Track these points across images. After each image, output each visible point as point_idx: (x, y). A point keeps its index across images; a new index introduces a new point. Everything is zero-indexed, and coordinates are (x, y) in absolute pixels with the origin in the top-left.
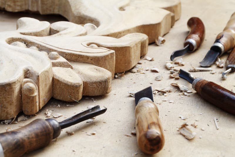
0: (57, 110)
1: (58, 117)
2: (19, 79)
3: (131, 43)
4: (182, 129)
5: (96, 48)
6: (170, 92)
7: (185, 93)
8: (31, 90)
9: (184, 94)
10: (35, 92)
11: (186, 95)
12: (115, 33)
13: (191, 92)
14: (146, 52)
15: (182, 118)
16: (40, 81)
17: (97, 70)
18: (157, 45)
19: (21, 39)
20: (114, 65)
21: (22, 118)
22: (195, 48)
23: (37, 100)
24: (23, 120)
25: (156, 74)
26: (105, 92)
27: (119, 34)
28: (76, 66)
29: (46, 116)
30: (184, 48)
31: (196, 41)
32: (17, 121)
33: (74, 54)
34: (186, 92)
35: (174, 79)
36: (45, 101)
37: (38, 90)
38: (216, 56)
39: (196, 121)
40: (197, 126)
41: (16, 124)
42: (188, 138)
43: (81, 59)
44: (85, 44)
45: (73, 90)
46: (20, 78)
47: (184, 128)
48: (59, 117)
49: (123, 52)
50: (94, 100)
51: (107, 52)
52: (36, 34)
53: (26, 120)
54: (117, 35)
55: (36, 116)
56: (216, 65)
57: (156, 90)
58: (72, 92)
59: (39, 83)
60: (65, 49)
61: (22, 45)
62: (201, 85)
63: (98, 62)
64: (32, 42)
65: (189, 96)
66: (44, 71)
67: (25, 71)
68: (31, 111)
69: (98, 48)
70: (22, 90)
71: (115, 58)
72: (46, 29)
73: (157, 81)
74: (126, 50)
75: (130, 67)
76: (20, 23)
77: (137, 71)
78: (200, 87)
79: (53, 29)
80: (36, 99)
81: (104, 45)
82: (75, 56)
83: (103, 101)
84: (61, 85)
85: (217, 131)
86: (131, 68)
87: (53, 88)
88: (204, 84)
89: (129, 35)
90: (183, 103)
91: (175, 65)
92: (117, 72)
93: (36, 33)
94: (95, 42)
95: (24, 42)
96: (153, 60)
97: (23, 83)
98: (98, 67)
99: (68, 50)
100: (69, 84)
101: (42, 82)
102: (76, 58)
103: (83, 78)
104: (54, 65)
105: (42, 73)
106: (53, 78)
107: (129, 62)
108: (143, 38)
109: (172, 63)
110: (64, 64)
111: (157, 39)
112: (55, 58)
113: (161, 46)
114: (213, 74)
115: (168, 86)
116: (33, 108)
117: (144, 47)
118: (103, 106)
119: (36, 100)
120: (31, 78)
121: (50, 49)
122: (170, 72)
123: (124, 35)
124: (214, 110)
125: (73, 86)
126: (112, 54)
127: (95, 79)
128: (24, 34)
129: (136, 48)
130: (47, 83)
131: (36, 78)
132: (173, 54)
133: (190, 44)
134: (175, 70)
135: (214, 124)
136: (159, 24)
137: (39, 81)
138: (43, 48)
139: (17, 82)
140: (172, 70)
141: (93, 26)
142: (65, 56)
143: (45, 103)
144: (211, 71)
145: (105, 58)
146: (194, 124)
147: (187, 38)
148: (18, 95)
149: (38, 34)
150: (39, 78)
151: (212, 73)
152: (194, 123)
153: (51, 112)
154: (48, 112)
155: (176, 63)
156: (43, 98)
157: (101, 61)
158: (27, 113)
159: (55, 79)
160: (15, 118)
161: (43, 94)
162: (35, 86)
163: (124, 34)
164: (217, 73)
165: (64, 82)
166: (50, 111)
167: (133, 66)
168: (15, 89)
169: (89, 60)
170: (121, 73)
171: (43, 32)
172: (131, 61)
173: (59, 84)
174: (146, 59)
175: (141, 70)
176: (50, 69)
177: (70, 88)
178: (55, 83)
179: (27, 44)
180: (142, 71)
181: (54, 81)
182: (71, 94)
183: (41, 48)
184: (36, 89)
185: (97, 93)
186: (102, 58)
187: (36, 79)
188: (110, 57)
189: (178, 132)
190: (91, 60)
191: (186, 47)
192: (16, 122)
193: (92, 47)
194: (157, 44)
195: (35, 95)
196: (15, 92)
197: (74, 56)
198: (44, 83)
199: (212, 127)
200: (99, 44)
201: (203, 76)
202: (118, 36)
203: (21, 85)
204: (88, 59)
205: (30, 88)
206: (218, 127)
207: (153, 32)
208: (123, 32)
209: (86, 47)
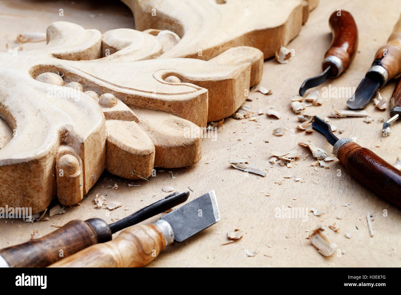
0: (113, 194)
1: (114, 208)
2: (51, 150)
3: (235, 71)
4: (314, 237)
5: (177, 85)
6: (296, 159)
7: (322, 163)
8: (70, 168)
9: (320, 164)
10: (77, 170)
11: (323, 167)
12: (208, 49)
13: (331, 161)
14: (260, 79)
15: (315, 213)
16: (85, 152)
17: (178, 124)
18: (279, 63)
19: (53, 66)
20: (206, 112)
21: (56, 210)
22: (340, 72)
23: (81, 183)
24: (58, 214)
25: (274, 121)
26: (191, 162)
27: (215, 50)
28: (144, 117)
29: (95, 206)
30: (322, 74)
31: (342, 59)
32: (49, 217)
33: (141, 97)
34: (323, 159)
35: (304, 133)
36: (93, 180)
37: (82, 166)
38: (375, 90)
39: (338, 219)
40: (339, 229)
41: (48, 222)
42: (323, 254)
43: (153, 105)
44: (159, 76)
45: (139, 161)
46: (53, 149)
47: (318, 235)
48: (116, 208)
49: (221, 89)
50: (172, 175)
51: (195, 91)
52: (78, 57)
53: (62, 214)
54: (211, 53)
55: (79, 205)
56: (375, 105)
57: (274, 156)
58: (137, 165)
59: (84, 154)
60: (126, 88)
61: (56, 78)
62: (347, 152)
63: (181, 110)
64: (72, 73)
65: (328, 168)
66: (92, 133)
67: (60, 133)
68: (71, 200)
69: (180, 85)
70: (56, 166)
71: (207, 101)
72: (95, 45)
73: (276, 136)
74: (227, 85)
75: (232, 111)
76: (53, 33)
77: (244, 116)
78: (346, 155)
79: (107, 45)
80: (79, 180)
81: (191, 78)
82: (143, 100)
83: (187, 176)
84: (120, 153)
85: (372, 238)
86: (234, 112)
87: (106, 156)
88: (352, 152)
89: (232, 50)
90: (318, 182)
91: (306, 105)
92: (210, 120)
93: (79, 53)
94: (175, 71)
95: (59, 73)
96: (271, 94)
97: (58, 155)
98: (180, 119)
99: (130, 89)
100: (133, 152)
101: (88, 151)
102: (144, 103)
103: (155, 140)
104: (108, 116)
105: (88, 138)
106: (107, 142)
107: (231, 103)
108: (255, 57)
109: (300, 101)
110: (124, 116)
111: (279, 50)
112: (110, 105)
113: (285, 63)
114: (369, 123)
115: (294, 149)
116: (74, 194)
117: (257, 72)
118: (188, 186)
119: (79, 182)
120: (70, 144)
121: (102, 87)
122: (298, 119)
123: (224, 51)
124: (367, 197)
125: (138, 156)
126: (203, 95)
127: (175, 142)
128: (59, 57)
129: (242, 78)
130: (97, 151)
131: (79, 147)
132: (304, 85)
133: (333, 66)
134: (306, 116)
135: (366, 225)
136: (281, 27)
137: (83, 151)
138: (90, 85)
139: (48, 156)
140: (301, 116)
141: (172, 35)
142: (126, 99)
143: (93, 183)
144: (366, 117)
145: (192, 103)
146: (334, 226)
147: (327, 54)
148: (50, 175)
149: (82, 55)
150: (84, 147)
151: (367, 122)
152: (335, 224)
153: (104, 198)
154: (99, 200)
155: (308, 101)
156: (90, 175)
157: (185, 107)
158: (65, 203)
159: (111, 143)
160: (45, 213)
161: (90, 169)
162: (78, 159)
163: (224, 48)
164: (376, 120)
165: (125, 149)
166: (102, 196)
167: (237, 107)
168: (45, 167)
169: (166, 106)
170: (218, 121)
171: (90, 51)
172: (235, 101)
173: (116, 152)
174: (259, 91)
175: (251, 115)
176: (101, 128)
177: (134, 159)
178: (109, 149)
179: (63, 75)
180: (253, 116)
181: (108, 147)
182: (135, 169)
183: (87, 85)
184: (79, 165)
185: (177, 164)
186: (187, 103)
187: (79, 149)
188: (199, 100)
189: (308, 240)
190: (169, 106)
191: (326, 71)
192: (48, 219)
193: (171, 83)
194: (279, 60)
195: (78, 175)
196: (44, 172)
197: (141, 100)
198: (93, 152)
199: (363, 232)
200: (183, 76)
201: (352, 128)
202: (214, 53)
203: (55, 159)
204: (164, 104)
205: (69, 165)
206: (373, 233)
207: (272, 40)
208: (223, 46)
209: (160, 83)
